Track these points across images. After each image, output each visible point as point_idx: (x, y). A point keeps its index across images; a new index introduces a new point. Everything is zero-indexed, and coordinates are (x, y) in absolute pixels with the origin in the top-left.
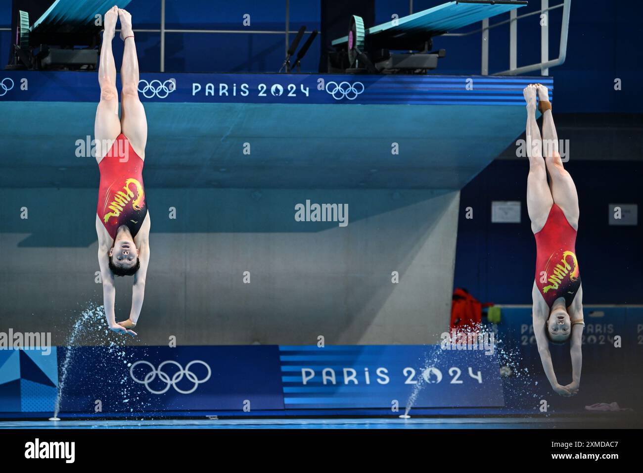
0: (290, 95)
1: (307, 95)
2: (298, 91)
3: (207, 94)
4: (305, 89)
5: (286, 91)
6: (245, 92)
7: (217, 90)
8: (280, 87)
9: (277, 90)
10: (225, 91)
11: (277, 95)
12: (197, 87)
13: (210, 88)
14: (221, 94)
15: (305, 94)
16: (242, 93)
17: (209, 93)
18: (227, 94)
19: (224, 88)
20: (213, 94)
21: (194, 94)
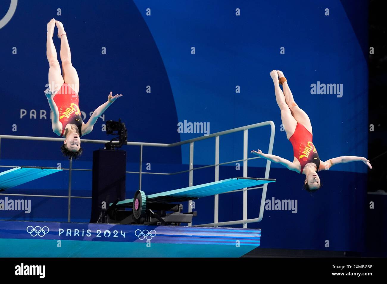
0: (115, 236)
1: (124, 237)
2: (119, 235)
3: (67, 235)
4: (123, 234)
5: (112, 234)
6: (89, 234)
7: (73, 233)
8: (109, 232)
9: (107, 234)
10: (77, 233)
11: (107, 236)
12: (61, 231)
13: (69, 232)
14: (75, 235)
15: (123, 236)
16: (87, 235)
17: (69, 234)
18: (79, 235)
19: (77, 232)
20: (70, 235)
21: (59, 235)
